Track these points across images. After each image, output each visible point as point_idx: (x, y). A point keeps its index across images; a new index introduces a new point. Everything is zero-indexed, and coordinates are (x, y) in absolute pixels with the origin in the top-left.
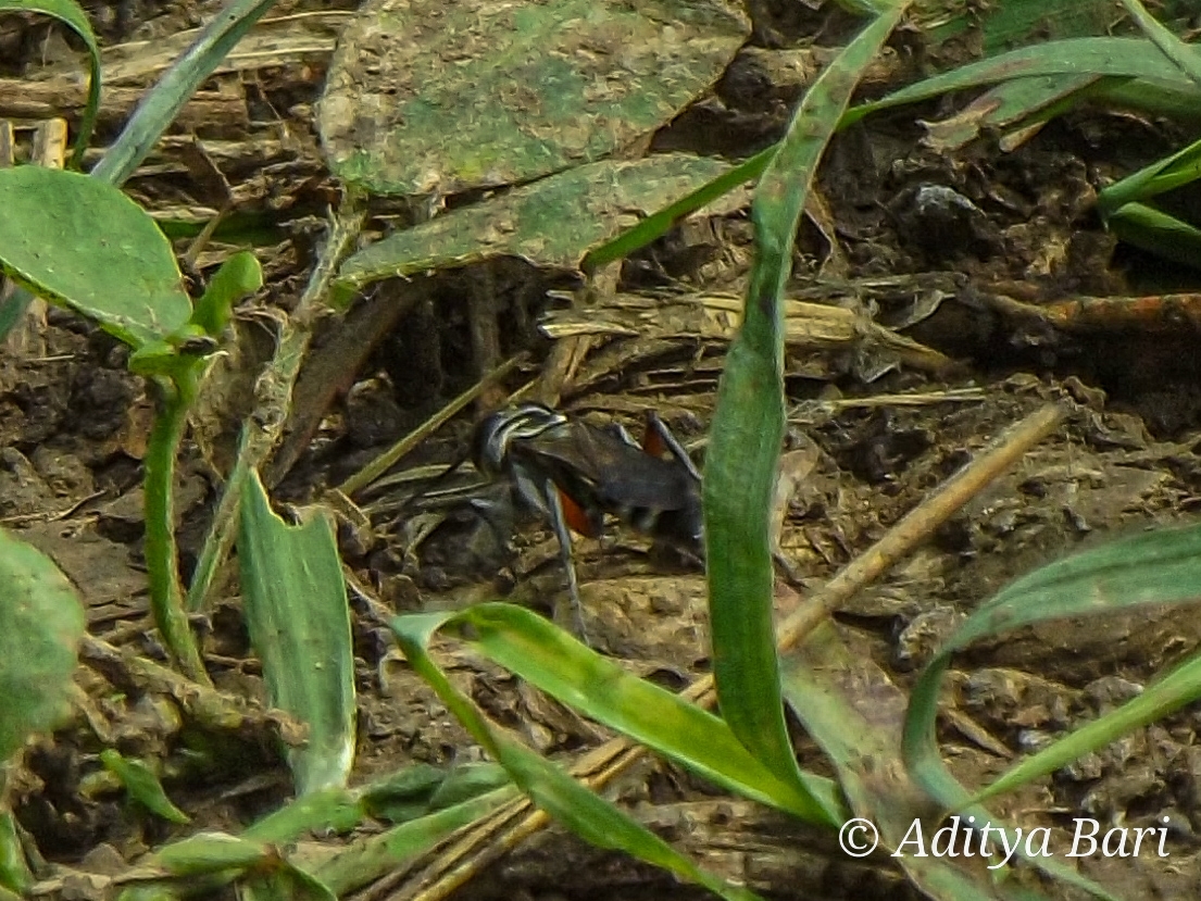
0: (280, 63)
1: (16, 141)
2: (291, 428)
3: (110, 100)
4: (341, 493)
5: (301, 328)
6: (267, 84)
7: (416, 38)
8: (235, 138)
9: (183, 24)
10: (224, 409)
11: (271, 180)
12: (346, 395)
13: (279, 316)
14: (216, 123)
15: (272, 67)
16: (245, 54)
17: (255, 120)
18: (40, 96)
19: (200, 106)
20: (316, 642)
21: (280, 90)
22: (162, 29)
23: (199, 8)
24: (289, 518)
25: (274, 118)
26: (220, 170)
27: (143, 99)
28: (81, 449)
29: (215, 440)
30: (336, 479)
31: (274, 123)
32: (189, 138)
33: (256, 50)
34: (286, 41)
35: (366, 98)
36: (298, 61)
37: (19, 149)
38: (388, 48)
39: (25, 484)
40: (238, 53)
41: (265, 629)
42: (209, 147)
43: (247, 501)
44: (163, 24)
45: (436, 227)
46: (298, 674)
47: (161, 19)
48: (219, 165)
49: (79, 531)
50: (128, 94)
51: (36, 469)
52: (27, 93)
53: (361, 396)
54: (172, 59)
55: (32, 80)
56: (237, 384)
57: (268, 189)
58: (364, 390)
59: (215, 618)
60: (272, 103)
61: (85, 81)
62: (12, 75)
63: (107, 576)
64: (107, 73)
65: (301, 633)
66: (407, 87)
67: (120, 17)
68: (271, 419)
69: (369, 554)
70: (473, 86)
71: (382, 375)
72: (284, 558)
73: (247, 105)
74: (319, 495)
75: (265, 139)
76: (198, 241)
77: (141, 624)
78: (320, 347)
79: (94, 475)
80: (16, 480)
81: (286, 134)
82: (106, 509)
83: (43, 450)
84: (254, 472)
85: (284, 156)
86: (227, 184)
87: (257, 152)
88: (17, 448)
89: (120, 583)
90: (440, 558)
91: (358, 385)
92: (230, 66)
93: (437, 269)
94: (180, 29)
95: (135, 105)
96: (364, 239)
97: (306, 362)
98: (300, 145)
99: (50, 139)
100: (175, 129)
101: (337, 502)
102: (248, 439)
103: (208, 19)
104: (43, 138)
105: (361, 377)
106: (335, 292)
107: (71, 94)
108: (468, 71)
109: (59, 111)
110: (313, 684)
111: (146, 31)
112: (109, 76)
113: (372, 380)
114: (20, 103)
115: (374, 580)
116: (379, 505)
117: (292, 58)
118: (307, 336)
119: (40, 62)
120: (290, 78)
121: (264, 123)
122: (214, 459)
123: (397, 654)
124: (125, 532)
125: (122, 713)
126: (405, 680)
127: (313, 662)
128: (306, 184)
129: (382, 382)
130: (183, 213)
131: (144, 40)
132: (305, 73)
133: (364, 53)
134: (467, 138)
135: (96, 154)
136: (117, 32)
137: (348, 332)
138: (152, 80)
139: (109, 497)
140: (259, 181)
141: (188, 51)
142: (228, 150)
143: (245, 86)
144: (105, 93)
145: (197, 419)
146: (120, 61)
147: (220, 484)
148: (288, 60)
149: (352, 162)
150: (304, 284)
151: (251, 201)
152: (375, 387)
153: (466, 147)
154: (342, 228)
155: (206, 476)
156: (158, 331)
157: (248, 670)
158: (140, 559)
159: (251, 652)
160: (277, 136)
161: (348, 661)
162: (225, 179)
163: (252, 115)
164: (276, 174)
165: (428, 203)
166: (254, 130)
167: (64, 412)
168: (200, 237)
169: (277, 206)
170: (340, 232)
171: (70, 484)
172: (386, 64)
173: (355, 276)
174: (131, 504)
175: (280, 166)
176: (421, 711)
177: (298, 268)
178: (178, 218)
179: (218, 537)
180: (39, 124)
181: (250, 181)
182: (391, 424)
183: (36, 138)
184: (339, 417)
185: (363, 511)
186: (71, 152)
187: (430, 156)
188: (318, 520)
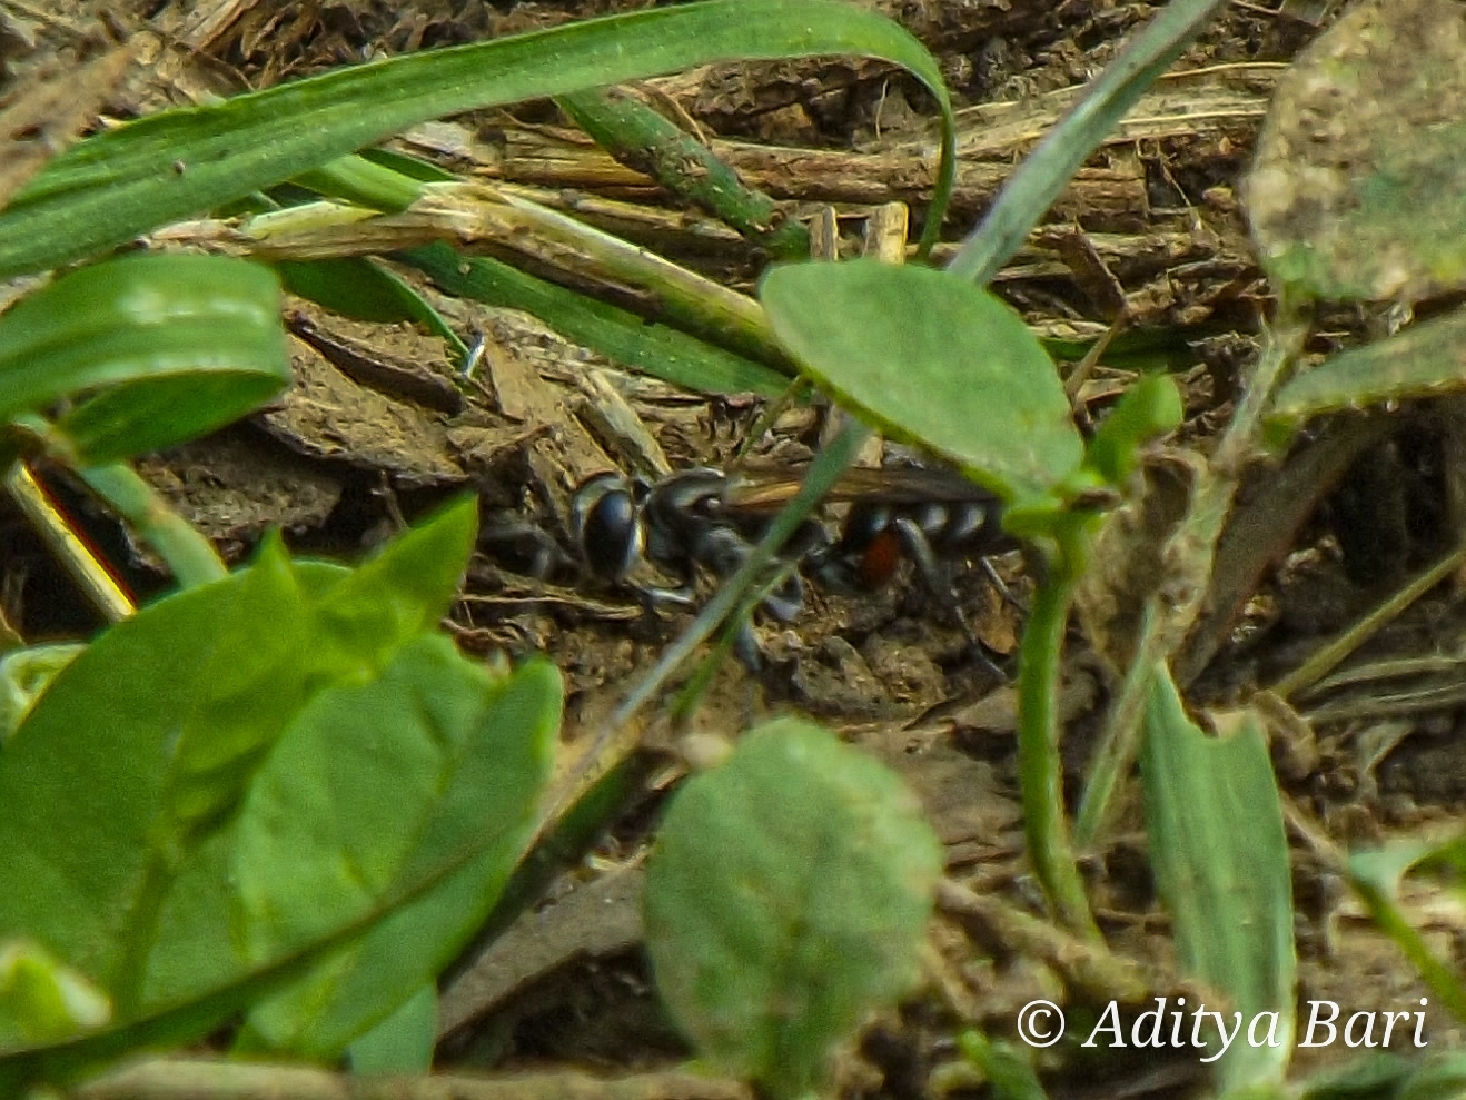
0: (1190, 131)
1: (842, 234)
2: (1211, 608)
3: (967, 179)
4: (1277, 695)
5: (1222, 475)
6: (1172, 160)
7: (1377, 95)
8: (1131, 230)
9: (1060, 78)
10: (1121, 583)
11: (1178, 285)
12: (1281, 566)
13: (1195, 461)
14: (1106, 211)
15: (1179, 137)
16: (1145, 119)
17: (1157, 206)
18: (873, 174)
19: (1085, 187)
20: (1244, 891)
21: (1190, 168)
22: (1033, 86)
23: (1082, 58)
24: (1207, 727)
25: (1183, 204)
26: (1112, 272)
27: (1010, 178)
28: (928, 639)
29: (1111, 624)
30: (1268, 676)
31: (1181, 211)
32: (1071, 229)
33: (1158, 113)
34: (1200, 102)
35: (1310, 173)
36: (1214, 128)
37: (844, 243)
38: (1339, 108)
39: (854, 685)
40: (1134, 117)
41: (1175, 873)
42: (1097, 241)
43: (1154, 705)
44: (1034, 78)
45: (1402, 345)
46: (1219, 933)
47: (1034, 72)
48: (1110, 265)
49: (927, 746)
50: (989, 172)
51: (869, 666)
52: (855, 169)
53: (1299, 570)
54: (1046, 126)
55: (860, 153)
56: (1138, 550)
57: (1176, 298)
58: (1301, 564)
59: (1110, 859)
60: (1180, 185)
61: (933, 154)
62: (834, 146)
63: (966, 803)
64: (963, 143)
65: (1223, 877)
66: (1365, 159)
67: (978, 68)
68: (1184, 596)
69: (1313, 775)
70: (1451, 158)
71: (1327, 543)
72: (1200, 781)
73: (1147, 187)
74: (1245, 698)
75: (1168, 231)
76: (1084, 364)
77: (1013, 867)
78: (1249, 504)
79: (944, 673)
80: (842, 679)
81: (1199, 224)
82: (964, 716)
83: (876, 641)
84: (1163, 667)
85: (1194, 254)
86: (1121, 290)
87: (1161, 248)
88: (843, 637)
89: (984, 813)
90: (1406, 782)
91: (1295, 558)
92: (1124, 134)
93: (1402, 400)
94: (1057, 86)
95: (999, 184)
96: (1303, 364)
97: (1231, 521)
98: (1217, 240)
99: (887, 230)
100: (1052, 217)
101: (1268, 708)
102: (1153, 623)
103: (1094, 73)
104: (877, 227)
105: (1300, 544)
106: (1269, 428)
107: (914, 171)
108: (1445, 138)
109: (898, 193)
110: (1239, 948)
111: (1014, 89)
112: (964, 147)
113: (1312, 550)
114: (847, 182)
115: (1317, 811)
116: (1326, 712)
117: (1207, 125)
118: (1231, 488)
119: (871, 129)
120: (1204, 151)
121: (1169, 211)
122: (1109, 648)
123: (1351, 906)
124: (990, 746)
125: (987, 980)
126: (1361, 943)
127: (1238, 916)
128: (1223, 290)
129: (1327, 555)
130: (1062, 330)
131: (1010, 100)
132: (1223, 146)
133: (1307, 115)
134: (1444, 226)
135: (946, 250)
136: (975, 89)
137: (1283, 483)
138: (1020, 153)
139: (965, 699)
140: (1164, 286)
141: (1069, 112)
142: (1120, 246)
143: (1144, 162)
144: (960, 170)
145: (1086, 594)
146: (977, 127)
147: (1115, 683)
148: (1202, 127)
149: (1291, 257)
150: (1223, 422)
151: (1151, 314)
152: (1317, 559)
153: (1443, 238)
154: (1277, 345)
155: (1095, 672)
156: (1038, 478)
157: (1151, 928)
158: (1010, 782)
159: (1156, 905)
160: (1186, 228)
161: (1285, 918)
162: (1117, 284)
163: (1153, 201)
164: (1185, 278)
165: (1387, 316)
166: (1154, 220)
167: (904, 590)
168: (1084, 361)
169: (1186, 320)
170: (1276, 350)
171: (914, 685)
172: (1336, 128)
173: (1294, 407)
174: (998, 708)
175: (1191, 267)
176: (1380, 983)
177: (1217, 401)
178: (1055, 336)
179: (1113, 751)
180: (871, 210)
181: (1152, 286)
182: (1340, 606)
183: (868, 229)
184: (1269, 599)
185: (1305, 720)
186: (914, 248)
187: (1395, 250)
188: (1245, 729)
